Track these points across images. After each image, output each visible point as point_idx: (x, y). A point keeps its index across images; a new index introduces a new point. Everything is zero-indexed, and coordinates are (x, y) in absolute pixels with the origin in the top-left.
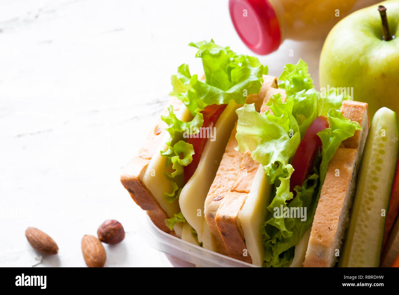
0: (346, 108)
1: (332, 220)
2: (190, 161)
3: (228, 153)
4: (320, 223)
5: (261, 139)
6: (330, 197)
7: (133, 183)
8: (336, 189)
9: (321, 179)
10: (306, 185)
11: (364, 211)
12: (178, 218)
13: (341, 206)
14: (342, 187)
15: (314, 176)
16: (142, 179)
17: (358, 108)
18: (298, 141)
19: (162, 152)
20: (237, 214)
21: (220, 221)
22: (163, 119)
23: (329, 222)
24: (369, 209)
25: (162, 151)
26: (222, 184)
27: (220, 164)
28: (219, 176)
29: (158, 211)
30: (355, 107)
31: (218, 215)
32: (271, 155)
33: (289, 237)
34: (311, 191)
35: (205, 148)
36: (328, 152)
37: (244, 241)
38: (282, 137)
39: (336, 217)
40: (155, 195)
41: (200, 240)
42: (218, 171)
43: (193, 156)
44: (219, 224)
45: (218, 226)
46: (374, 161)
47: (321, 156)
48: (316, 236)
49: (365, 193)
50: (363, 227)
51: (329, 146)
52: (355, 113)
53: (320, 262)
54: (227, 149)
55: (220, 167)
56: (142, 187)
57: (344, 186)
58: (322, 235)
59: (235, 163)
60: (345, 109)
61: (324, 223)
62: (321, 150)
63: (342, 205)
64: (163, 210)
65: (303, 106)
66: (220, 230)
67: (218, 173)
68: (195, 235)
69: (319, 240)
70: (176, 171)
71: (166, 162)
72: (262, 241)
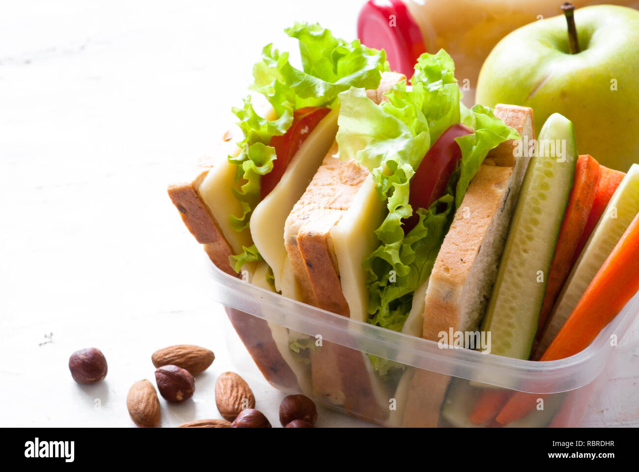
0: (501, 113)
1: (467, 250)
2: (269, 169)
3: (326, 166)
4: (448, 253)
5: (373, 138)
6: (468, 223)
7: (185, 194)
8: (477, 214)
9: (458, 202)
10: (435, 209)
11: (519, 253)
12: (248, 253)
13: (482, 235)
14: (487, 212)
15: (447, 198)
16: (198, 187)
17: (517, 113)
18: (427, 146)
19: (229, 157)
20: (329, 230)
21: (304, 239)
22: (233, 111)
23: (462, 252)
24: (525, 251)
25: (231, 155)
26: (312, 200)
27: (314, 178)
28: (310, 192)
29: (220, 244)
30: (513, 111)
31: (302, 231)
32: (384, 156)
33: (404, 275)
34: (441, 217)
35: (293, 159)
36: (469, 163)
37: (339, 277)
38: (403, 135)
39: (473, 247)
40: (215, 216)
41: (278, 286)
42: (309, 186)
43: (274, 161)
44: (302, 245)
45: (302, 249)
46: (536, 184)
47: (460, 171)
48: (442, 268)
49: (521, 228)
50: (515, 274)
51: (471, 155)
52: (513, 119)
53: (446, 308)
54: (324, 161)
55: (313, 182)
56: (198, 199)
57: (490, 211)
58: (450, 267)
59: (335, 176)
60: (499, 114)
61: (454, 253)
62: (460, 163)
63: (484, 234)
64: (227, 242)
65: (438, 105)
66: (304, 258)
67: (308, 189)
68: (272, 282)
69: (445, 274)
70: (249, 182)
71: (236, 171)
72: (366, 284)
